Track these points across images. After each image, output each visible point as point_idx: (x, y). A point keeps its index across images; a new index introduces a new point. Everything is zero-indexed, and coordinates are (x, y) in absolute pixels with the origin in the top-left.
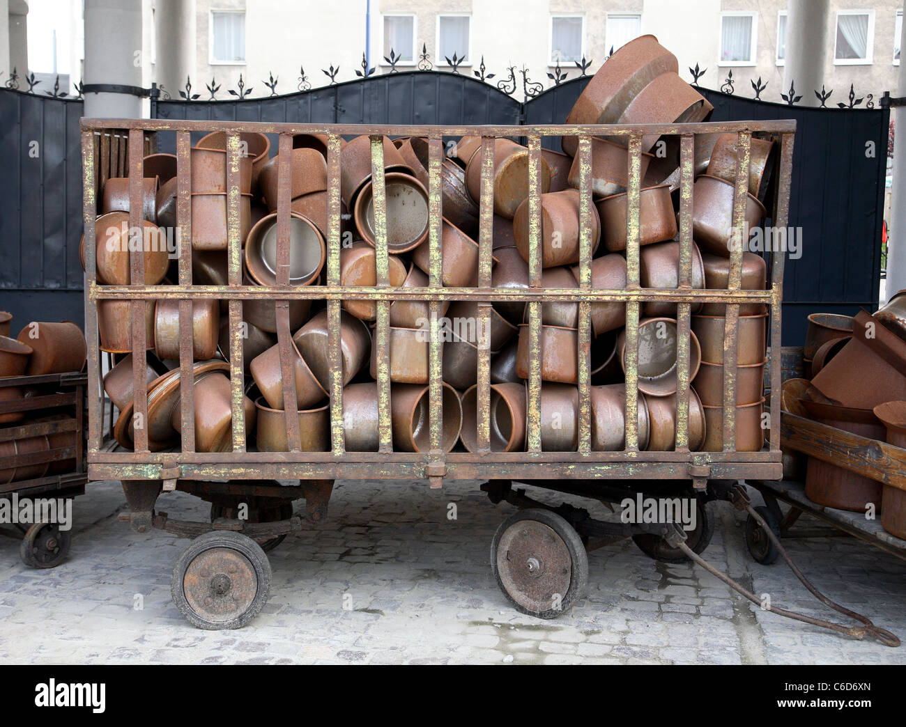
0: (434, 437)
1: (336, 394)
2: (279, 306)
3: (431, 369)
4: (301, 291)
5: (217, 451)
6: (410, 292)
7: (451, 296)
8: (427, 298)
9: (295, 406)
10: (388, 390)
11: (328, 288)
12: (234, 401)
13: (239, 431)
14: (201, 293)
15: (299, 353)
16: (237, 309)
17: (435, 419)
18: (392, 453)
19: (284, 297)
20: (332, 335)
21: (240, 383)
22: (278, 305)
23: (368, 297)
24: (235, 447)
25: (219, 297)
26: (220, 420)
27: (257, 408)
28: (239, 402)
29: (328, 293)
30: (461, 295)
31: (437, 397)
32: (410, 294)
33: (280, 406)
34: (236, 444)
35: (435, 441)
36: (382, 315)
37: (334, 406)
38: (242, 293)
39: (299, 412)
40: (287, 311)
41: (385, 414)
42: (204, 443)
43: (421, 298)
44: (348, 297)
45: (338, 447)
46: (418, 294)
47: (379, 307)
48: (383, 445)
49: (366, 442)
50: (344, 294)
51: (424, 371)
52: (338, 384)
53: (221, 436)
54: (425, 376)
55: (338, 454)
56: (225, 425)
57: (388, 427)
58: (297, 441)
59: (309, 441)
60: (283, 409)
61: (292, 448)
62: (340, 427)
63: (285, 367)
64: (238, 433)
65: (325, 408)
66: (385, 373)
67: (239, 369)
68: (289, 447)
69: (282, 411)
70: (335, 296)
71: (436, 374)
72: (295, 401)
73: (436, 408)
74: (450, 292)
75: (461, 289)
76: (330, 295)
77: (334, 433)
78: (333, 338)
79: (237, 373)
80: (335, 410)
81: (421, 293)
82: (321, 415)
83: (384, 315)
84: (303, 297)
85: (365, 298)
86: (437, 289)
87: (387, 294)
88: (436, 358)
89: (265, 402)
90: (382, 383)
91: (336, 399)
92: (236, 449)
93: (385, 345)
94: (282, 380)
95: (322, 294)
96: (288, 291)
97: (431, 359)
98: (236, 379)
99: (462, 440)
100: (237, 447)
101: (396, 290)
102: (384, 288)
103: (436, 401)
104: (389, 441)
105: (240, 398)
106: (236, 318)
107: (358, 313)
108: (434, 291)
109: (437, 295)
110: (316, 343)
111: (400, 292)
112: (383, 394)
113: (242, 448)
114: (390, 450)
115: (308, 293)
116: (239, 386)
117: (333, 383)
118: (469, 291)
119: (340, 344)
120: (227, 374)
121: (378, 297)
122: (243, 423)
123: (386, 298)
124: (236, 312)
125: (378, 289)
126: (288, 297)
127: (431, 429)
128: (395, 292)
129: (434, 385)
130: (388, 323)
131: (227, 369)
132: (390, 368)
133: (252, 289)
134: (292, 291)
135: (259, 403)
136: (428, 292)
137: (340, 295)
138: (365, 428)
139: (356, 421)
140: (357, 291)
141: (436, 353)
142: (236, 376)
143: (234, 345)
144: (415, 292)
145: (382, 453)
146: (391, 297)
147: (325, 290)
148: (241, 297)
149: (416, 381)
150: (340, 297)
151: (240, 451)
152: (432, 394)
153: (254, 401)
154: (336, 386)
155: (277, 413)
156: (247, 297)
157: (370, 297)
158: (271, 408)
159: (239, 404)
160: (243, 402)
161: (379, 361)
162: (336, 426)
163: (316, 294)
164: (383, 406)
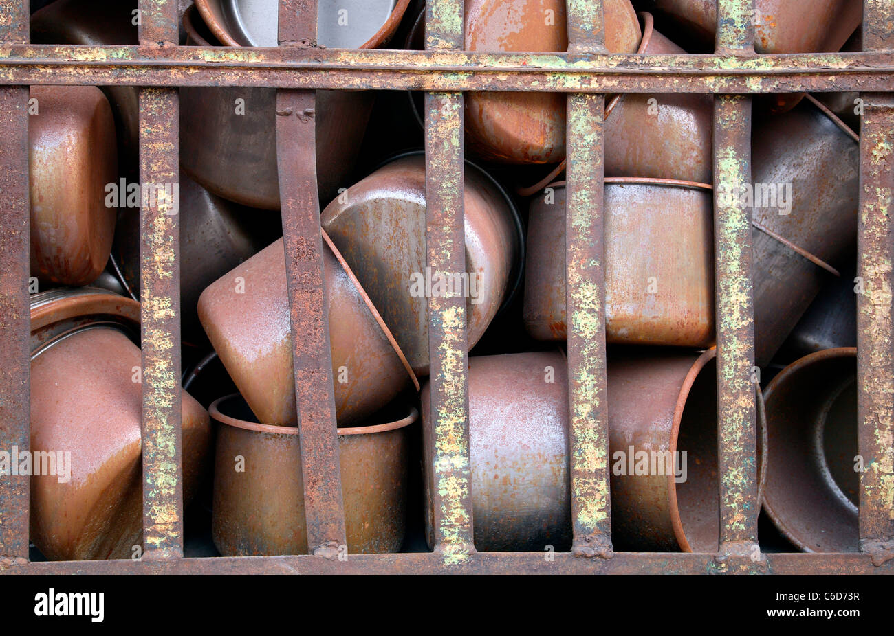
0: (734, 505)
1: (448, 377)
2: (288, 109)
3: (723, 300)
4: (353, 63)
5: (95, 558)
6: (666, 69)
7: (783, 80)
8: (712, 85)
9: (330, 414)
10: (600, 361)
11: (429, 56)
12: (150, 401)
13: (164, 491)
14: (55, 66)
15: (339, 256)
16: (162, 118)
17: (736, 449)
18: (612, 553)
19: (301, 81)
20: (439, 198)
21: (170, 345)
22: (283, 105)
23: (544, 82)
24: (149, 540)
25: (109, 78)
26: (105, 458)
27: (215, 426)
28: (164, 404)
29: (431, 72)
30: (812, 74)
31: (739, 384)
32: (663, 75)
33: (284, 416)
34: (155, 533)
35: (738, 516)
36: (581, 137)
37: (443, 412)
38: (178, 67)
39: (339, 431)
40: (310, 126)
41: (591, 434)
42: (58, 530)
43: (697, 86)
44: (486, 82)
45: (454, 537)
46: (689, 75)
47: (573, 115)
48: (585, 530)
49: (529, 521)
50: (474, 73)
51: (701, 305)
52: (455, 346)
53: (109, 508)
54: (703, 321)
55: (455, 559)
56: (120, 474)
57: (598, 474)
58: (334, 521)
59: (364, 519)
60: (293, 422)
61: (318, 543)
62: (459, 474)
63: (299, 296)
64: (160, 499)
65: (407, 421)
66: (591, 311)
67: (167, 302)
68: (311, 538)
69: (290, 430)
70: (448, 82)
71: (737, 315)
72: (329, 397)
73: (739, 417)
74: (779, 69)
75: (813, 58)
76: (435, 76)
77: (442, 493)
78: (441, 207)
79: (162, 314)
80: (445, 424)
81: (696, 70)
82: (394, 444)
83: (589, 138)
84: (358, 82)
85: (536, 85)
86: (741, 58)
87: (599, 75)
88: (734, 266)
89: (241, 406)
90: (582, 341)
91: (450, 390)
92: (153, 547)
93: (591, 228)
94: (292, 336)
95: (412, 72)
96: (314, 64)
97: (720, 268)
98: (158, 333)
99: (770, 511)
100: (157, 541)
101: (625, 63)
102: (592, 57)
103: (736, 396)
104: (602, 516)
105: (167, 390)
106: (159, 146)
107: (508, 136)
108: (731, 65)
109: (742, 76)
110: (386, 228)
111: (636, 70)
112: (584, 375)
113: (169, 543)
114: (604, 546)
115: (373, 71)
116: (164, 355)
117: (440, 341)
118: (837, 62)
119: (459, 227)
120: (132, 330)
121: (572, 83)
122: (175, 467)
123: (594, 85)
124: (158, 129)
125: (574, 59)
126: (312, 80)
127: (726, 480)
128: (622, 69)
129: (732, 347)
130: (600, 162)
131: (133, 317)
132: (602, 295)
133: (207, 55)
134: (327, 64)
135: (222, 409)
136: (715, 69)
137: (464, 77)
138: (530, 477)
139: (504, 458)
140: (511, 66)
141: (736, 252)
142: (156, 324)
143: (152, 231)
144: (680, 69)
145: (585, 556)
146: (610, 84)
147: (420, 61)
148: (175, 78)
149: (681, 335)
150: (463, 82)
151: (165, 554)
152: (727, 373)
153: (206, 406)
154: (450, 352)
155: (276, 436)
156: (195, 79)
157: (551, 84)
158: (256, 421)
159: (164, 410)
160: (176, 404)
161: (574, 276)
162: (447, 475)
163: (394, 71)
164: (585, 409)
